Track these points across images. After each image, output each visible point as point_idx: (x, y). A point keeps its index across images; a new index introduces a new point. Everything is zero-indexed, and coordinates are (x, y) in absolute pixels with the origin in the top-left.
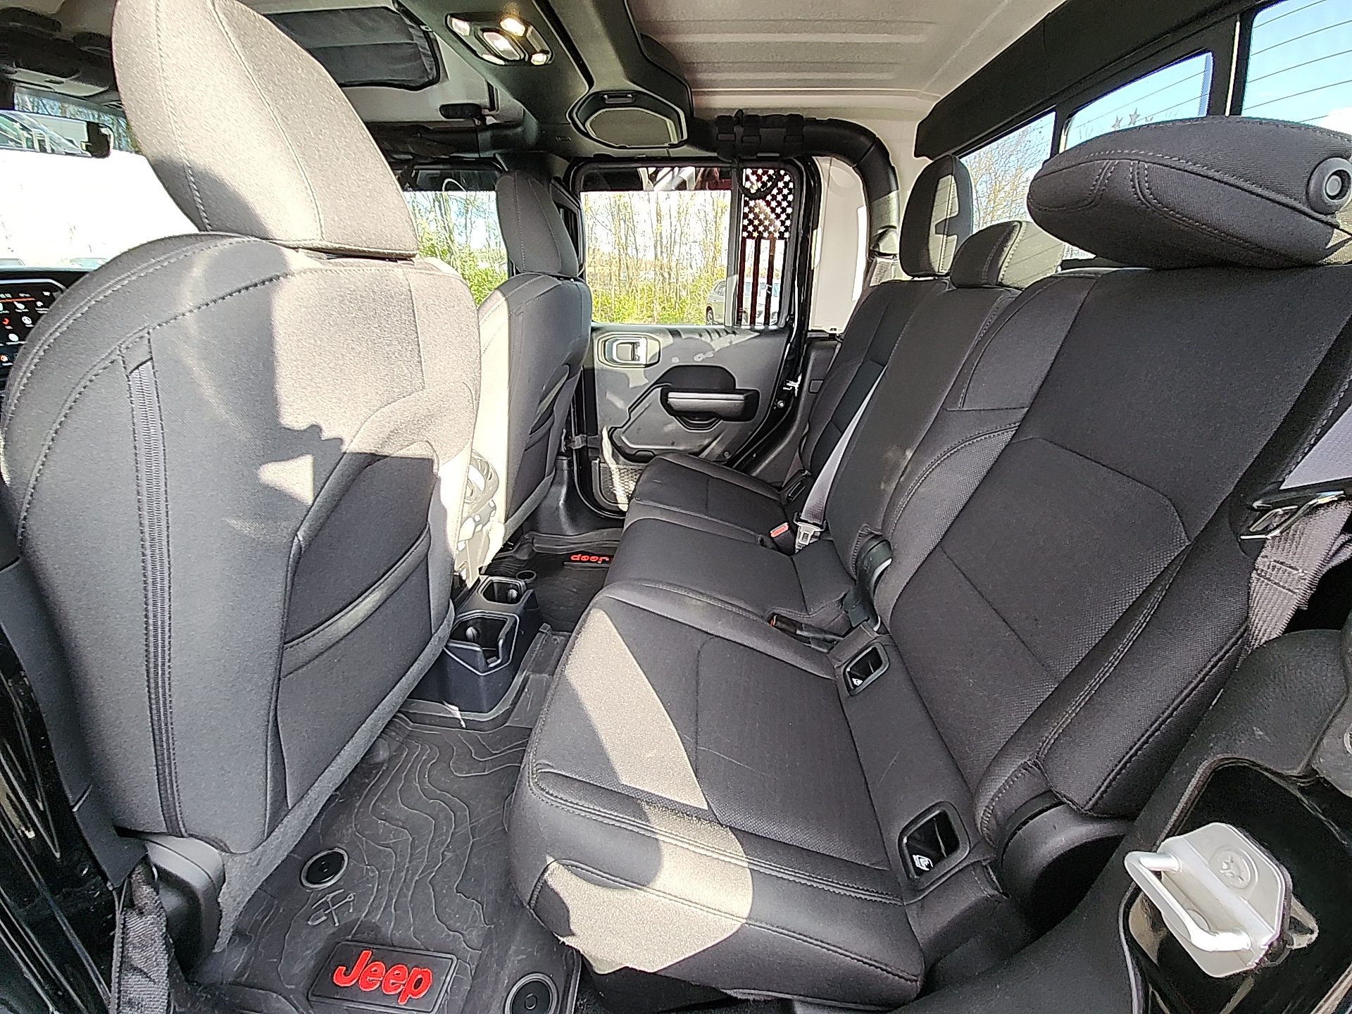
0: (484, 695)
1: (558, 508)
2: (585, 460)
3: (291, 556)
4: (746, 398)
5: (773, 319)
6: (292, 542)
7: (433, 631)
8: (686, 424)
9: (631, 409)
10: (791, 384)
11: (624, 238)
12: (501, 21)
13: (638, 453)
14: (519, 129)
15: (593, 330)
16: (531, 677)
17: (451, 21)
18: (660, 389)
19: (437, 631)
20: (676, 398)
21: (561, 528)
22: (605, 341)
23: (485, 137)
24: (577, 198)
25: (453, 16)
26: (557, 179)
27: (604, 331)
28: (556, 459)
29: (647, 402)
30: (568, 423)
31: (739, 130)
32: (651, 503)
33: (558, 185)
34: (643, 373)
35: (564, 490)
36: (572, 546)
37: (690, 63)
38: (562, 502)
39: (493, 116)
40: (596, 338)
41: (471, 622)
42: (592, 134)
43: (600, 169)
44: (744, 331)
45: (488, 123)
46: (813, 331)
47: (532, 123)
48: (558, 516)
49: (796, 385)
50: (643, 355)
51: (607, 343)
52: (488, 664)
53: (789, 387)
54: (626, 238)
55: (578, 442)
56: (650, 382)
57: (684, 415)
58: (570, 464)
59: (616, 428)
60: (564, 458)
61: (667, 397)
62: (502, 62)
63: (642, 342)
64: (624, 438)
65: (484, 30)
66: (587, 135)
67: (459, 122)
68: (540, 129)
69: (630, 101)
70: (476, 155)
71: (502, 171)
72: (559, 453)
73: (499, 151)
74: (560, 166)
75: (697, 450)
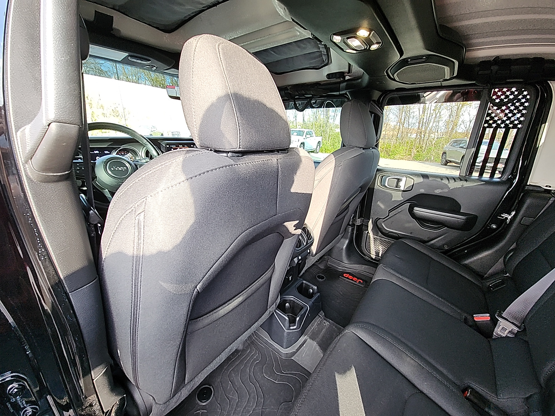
0: (285, 340)
1: (342, 249)
2: (361, 230)
3: (193, 296)
4: (467, 219)
5: (497, 175)
6: (194, 290)
7: (268, 308)
8: (422, 225)
9: (390, 211)
10: (505, 215)
11: (403, 119)
12: (357, 32)
13: (390, 233)
14: (360, 80)
15: (378, 170)
16: (308, 340)
17: (333, 37)
18: (409, 204)
19: (269, 308)
20: (418, 211)
21: (342, 259)
22: (383, 176)
23: (344, 85)
24: (382, 109)
25: (334, 34)
26: (374, 101)
27: (383, 171)
28: (347, 226)
29: (401, 209)
30: (356, 212)
31: (495, 68)
32: (391, 271)
33: (373, 103)
34: (401, 194)
35: (347, 242)
36: (345, 269)
37: (467, 35)
38: (345, 247)
39: (349, 76)
40: (378, 174)
41: (288, 301)
42: (397, 79)
43: (398, 94)
44: (474, 180)
45: (346, 79)
46: (530, 185)
47: (366, 77)
48: (342, 253)
49: (509, 217)
50: (402, 185)
51: (383, 177)
52: (290, 327)
53: (503, 217)
54: (404, 120)
55: (358, 222)
56: (404, 199)
57: (422, 220)
58: (353, 230)
59: (380, 219)
60: (350, 227)
61: (413, 209)
62: (355, 52)
63: (404, 179)
64: (383, 224)
65: (348, 38)
66: (394, 80)
67: (334, 80)
68: (370, 79)
69: (424, 60)
70: (338, 93)
71: (348, 99)
72: (348, 224)
73: (348, 91)
74: (376, 94)
75: (426, 239)
